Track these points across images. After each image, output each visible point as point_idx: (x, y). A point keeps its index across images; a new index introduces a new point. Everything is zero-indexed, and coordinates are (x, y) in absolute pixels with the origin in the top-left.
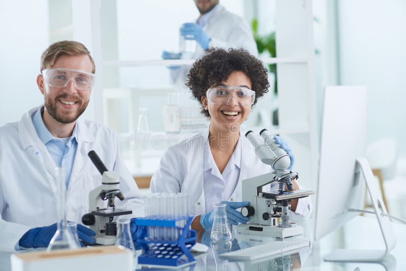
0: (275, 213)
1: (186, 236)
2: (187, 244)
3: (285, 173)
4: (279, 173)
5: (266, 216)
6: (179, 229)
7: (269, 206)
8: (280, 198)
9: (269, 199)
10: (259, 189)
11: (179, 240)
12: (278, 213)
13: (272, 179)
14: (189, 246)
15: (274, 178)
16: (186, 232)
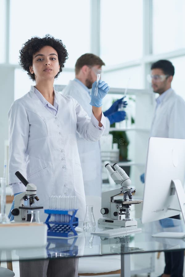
0: (121, 212)
1: (73, 221)
2: (74, 225)
3: (128, 189)
4: (124, 188)
5: (116, 214)
6: (69, 216)
7: (118, 208)
10: (112, 198)
11: (69, 222)
13: (120, 192)
14: (74, 226)
16: (73, 218)
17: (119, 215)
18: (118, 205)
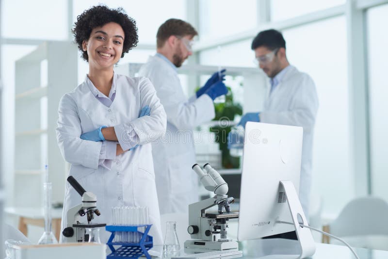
0: (215, 230)
1: (145, 240)
3: (223, 198)
4: (219, 197)
5: (208, 233)
6: (140, 233)
7: (210, 225)
8: (219, 217)
9: (211, 219)
10: (203, 211)
12: (218, 230)
13: (213, 203)
15: (215, 202)
16: (145, 237)
17: (213, 235)
18: (210, 221)
